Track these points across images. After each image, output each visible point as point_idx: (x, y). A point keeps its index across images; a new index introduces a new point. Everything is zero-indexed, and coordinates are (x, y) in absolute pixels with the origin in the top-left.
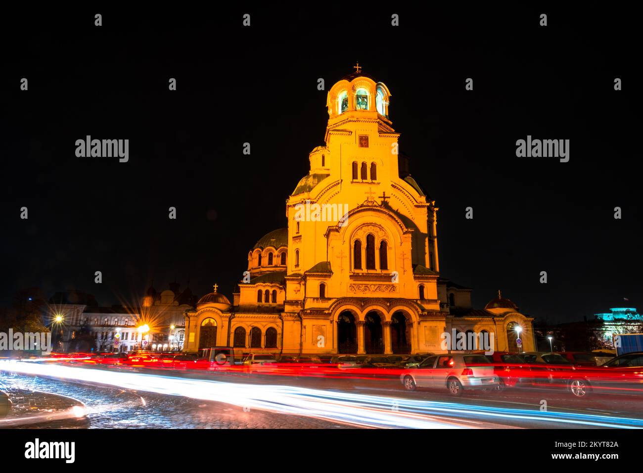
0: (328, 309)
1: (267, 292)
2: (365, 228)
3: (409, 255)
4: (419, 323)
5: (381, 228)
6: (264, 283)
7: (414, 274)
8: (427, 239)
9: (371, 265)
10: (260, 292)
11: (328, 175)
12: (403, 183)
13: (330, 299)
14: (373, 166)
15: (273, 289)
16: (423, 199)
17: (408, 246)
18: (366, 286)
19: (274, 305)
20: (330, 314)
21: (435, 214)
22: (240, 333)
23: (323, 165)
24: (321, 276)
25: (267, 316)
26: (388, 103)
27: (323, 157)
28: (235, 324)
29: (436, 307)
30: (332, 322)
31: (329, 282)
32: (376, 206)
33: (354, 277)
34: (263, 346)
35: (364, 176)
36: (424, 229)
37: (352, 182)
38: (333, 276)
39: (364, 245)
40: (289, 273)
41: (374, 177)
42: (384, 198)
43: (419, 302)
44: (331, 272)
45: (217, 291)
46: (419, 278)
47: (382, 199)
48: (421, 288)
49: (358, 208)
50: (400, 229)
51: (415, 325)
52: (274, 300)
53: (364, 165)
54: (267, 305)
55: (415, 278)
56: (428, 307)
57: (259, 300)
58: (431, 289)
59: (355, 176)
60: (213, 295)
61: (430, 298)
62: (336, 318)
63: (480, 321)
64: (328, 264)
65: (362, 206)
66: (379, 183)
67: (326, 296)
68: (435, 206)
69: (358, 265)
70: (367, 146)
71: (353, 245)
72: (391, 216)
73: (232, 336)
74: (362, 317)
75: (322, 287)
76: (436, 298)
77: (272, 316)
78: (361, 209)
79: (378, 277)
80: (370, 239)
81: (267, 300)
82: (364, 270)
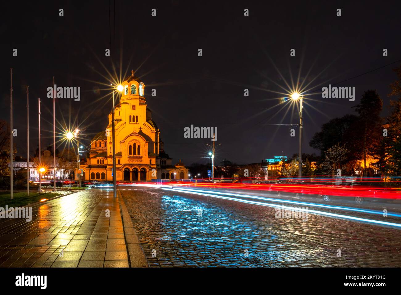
0: (121, 167)
1: (101, 160)
2: (133, 141)
3: (147, 150)
4: (149, 171)
5: (138, 141)
6: (100, 157)
7: (148, 156)
8: (155, 144)
9: (135, 153)
10: (98, 160)
11: (121, 120)
12: (147, 124)
13: (121, 164)
14: (137, 117)
15: (103, 159)
16: (154, 129)
17: (147, 147)
18: (133, 160)
19: (103, 165)
20: (121, 169)
21: (159, 134)
22: (93, 174)
23: (119, 115)
24: (119, 157)
25: (101, 169)
26: (144, 90)
27: (119, 112)
28: (91, 172)
29: (155, 166)
30: (122, 171)
31: (121, 159)
32: (136, 134)
33: (129, 157)
34: (101, 178)
35: (134, 121)
36: (154, 140)
37: (129, 123)
38: (122, 157)
39: (133, 147)
40: (108, 155)
41: (137, 121)
42: (141, 129)
43: (149, 165)
44: (122, 156)
45: (84, 161)
46: (150, 157)
47: (140, 129)
48: (151, 161)
49: (131, 134)
50: (144, 141)
51: (148, 172)
52: (103, 163)
53: (134, 116)
54: (101, 165)
55: (149, 158)
56: (152, 166)
57: (98, 163)
58: (154, 161)
59: (130, 121)
60: (82, 162)
61: (153, 164)
62: (123, 170)
63: (171, 170)
64: (121, 152)
65: (132, 134)
66: (139, 124)
67: (120, 163)
68: (159, 131)
69: (130, 153)
70: (135, 109)
71: (129, 147)
72: (141, 137)
73: (90, 175)
74: (131, 170)
75: (119, 161)
76: (155, 164)
77: (103, 169)
78: (132, 135)
79: (137, 157)
80: (135, 145)
81: (101, 163)
82: (132, 155)
